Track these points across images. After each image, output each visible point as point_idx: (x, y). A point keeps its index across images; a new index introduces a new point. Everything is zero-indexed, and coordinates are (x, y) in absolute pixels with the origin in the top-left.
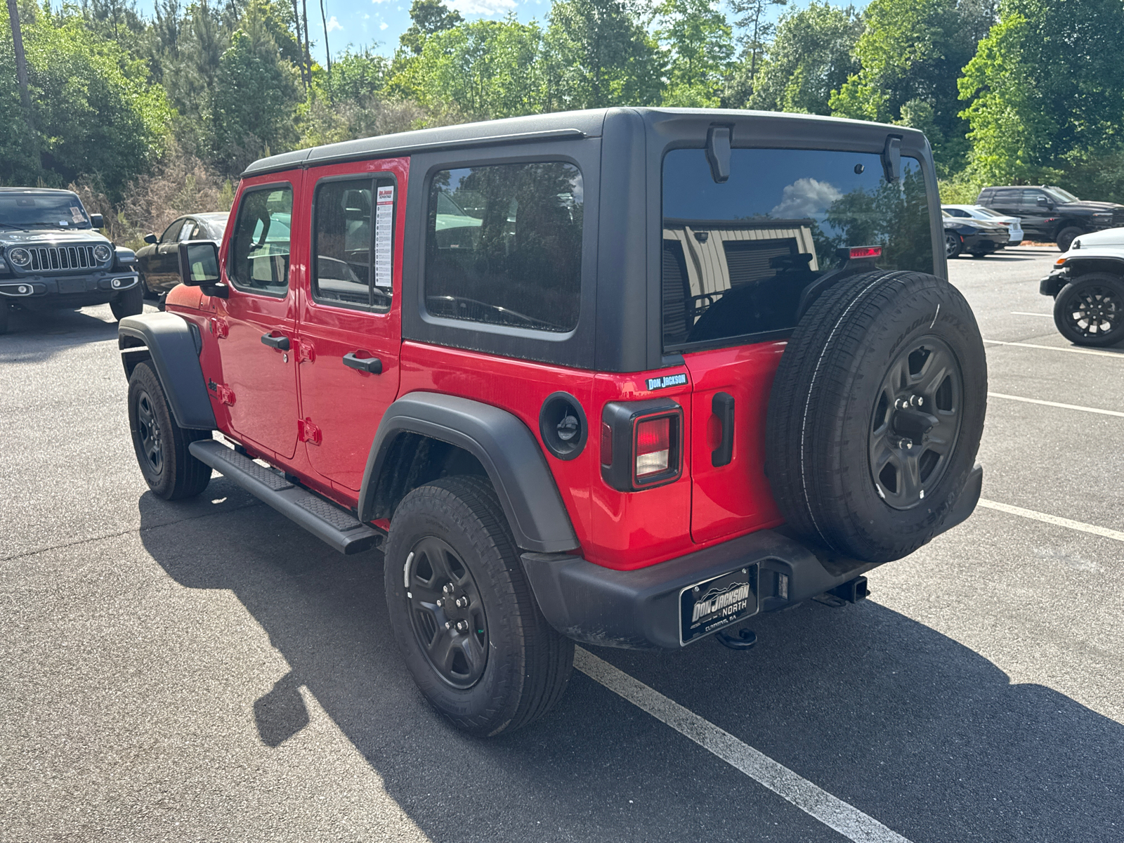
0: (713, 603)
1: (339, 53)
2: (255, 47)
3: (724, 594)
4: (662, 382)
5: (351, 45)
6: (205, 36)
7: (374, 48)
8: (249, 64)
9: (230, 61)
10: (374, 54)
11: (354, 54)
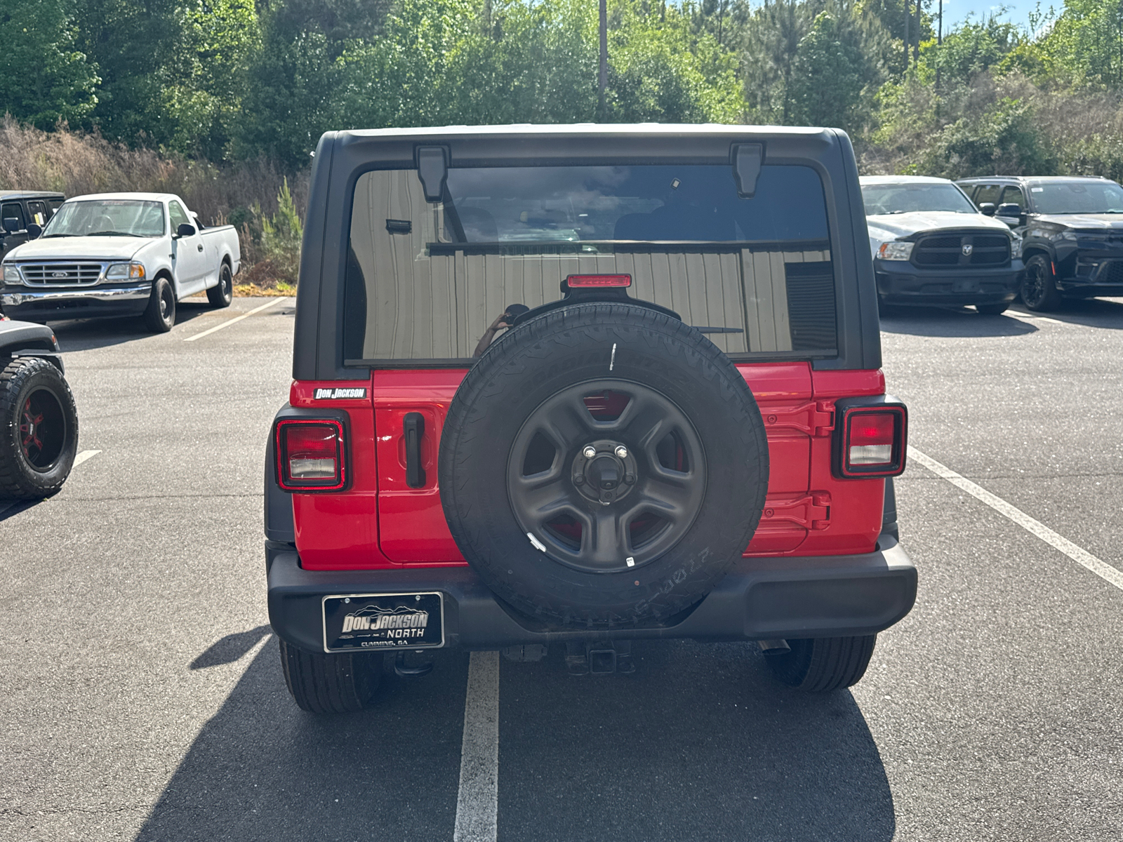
0: (373, 621)
1: (955, 25)
2: (839, 28)
3: (390, 615)
4: (333, 393)
5: (972, 13)
6: (788, 23)
7: (1001, 14)
8: (828, 47)
9: (810, 46)
10: (1001, 21)
11: (974, 24)
